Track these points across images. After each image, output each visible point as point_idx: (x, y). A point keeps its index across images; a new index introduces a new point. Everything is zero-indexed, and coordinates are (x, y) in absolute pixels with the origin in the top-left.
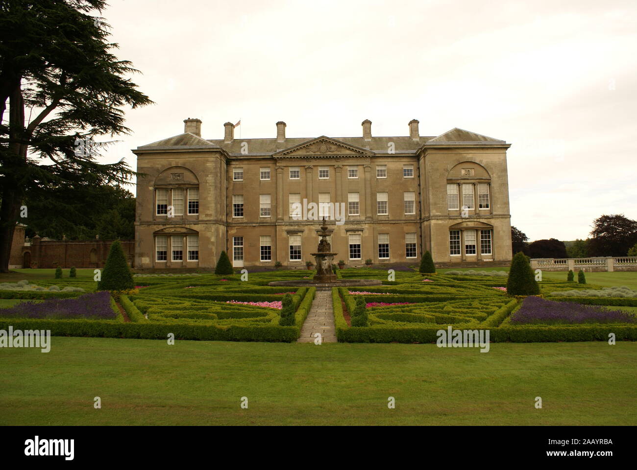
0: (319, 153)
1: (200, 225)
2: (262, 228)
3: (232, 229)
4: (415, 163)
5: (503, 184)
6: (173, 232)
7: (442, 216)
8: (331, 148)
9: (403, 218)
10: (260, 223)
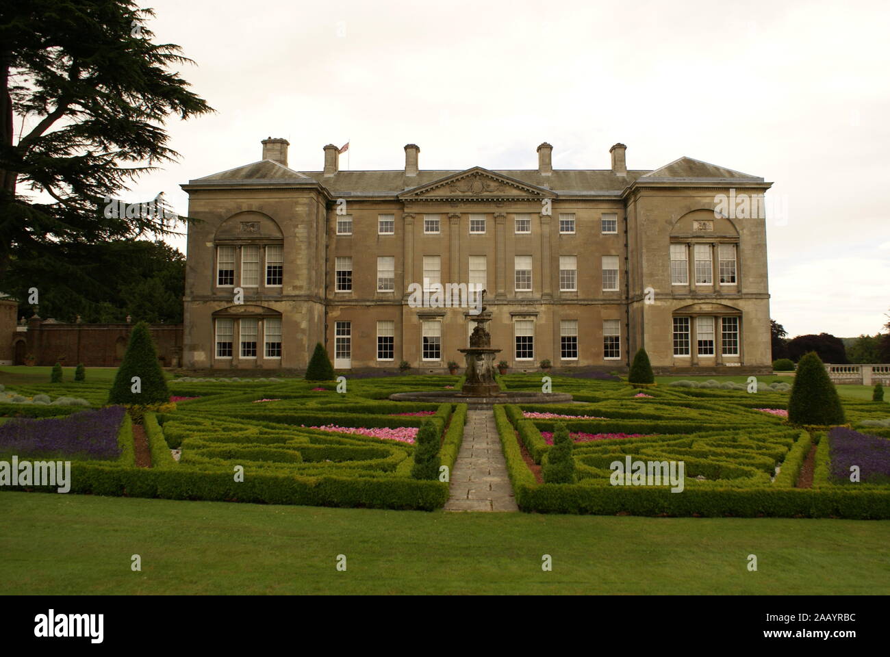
0: (471, 194)
1: (283, 302)
2: (380, 309)
3: (333, 310)
4: (620, 212)
5: (759, 245)
6: (242, 312)
7: (662, 294)
8: (489, 185)
9: (600, 297)
10: (377, 301)
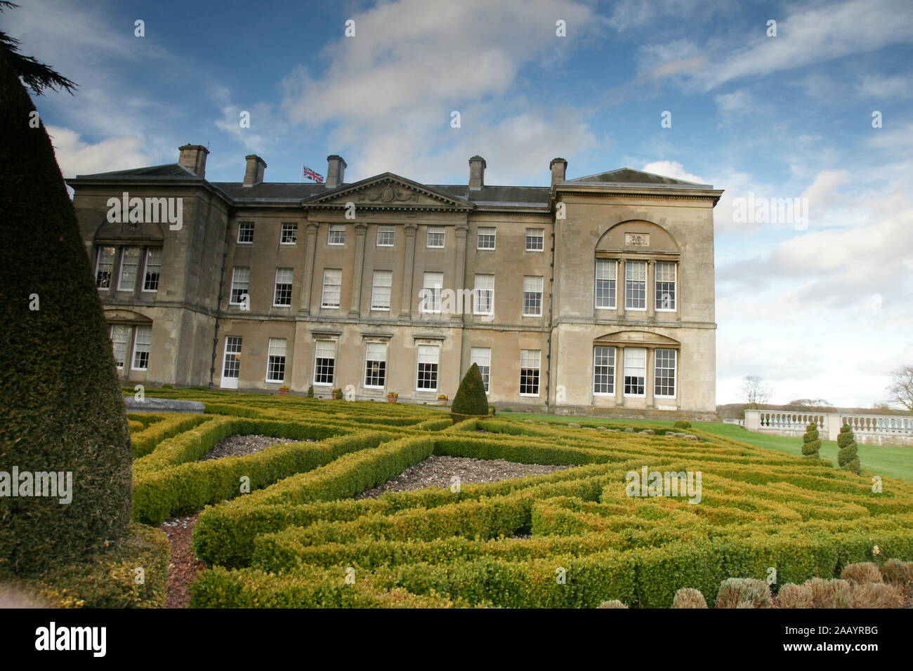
0: (380, 202)
1: (156, 308)
2: (273, 325)
3: (225, 323)
4: (548, 227)
5: (705, 264)
6: (114, 317)
7: (582, 318)
8: (401, 194)
9: (519, 323)
10: (271, 316)
